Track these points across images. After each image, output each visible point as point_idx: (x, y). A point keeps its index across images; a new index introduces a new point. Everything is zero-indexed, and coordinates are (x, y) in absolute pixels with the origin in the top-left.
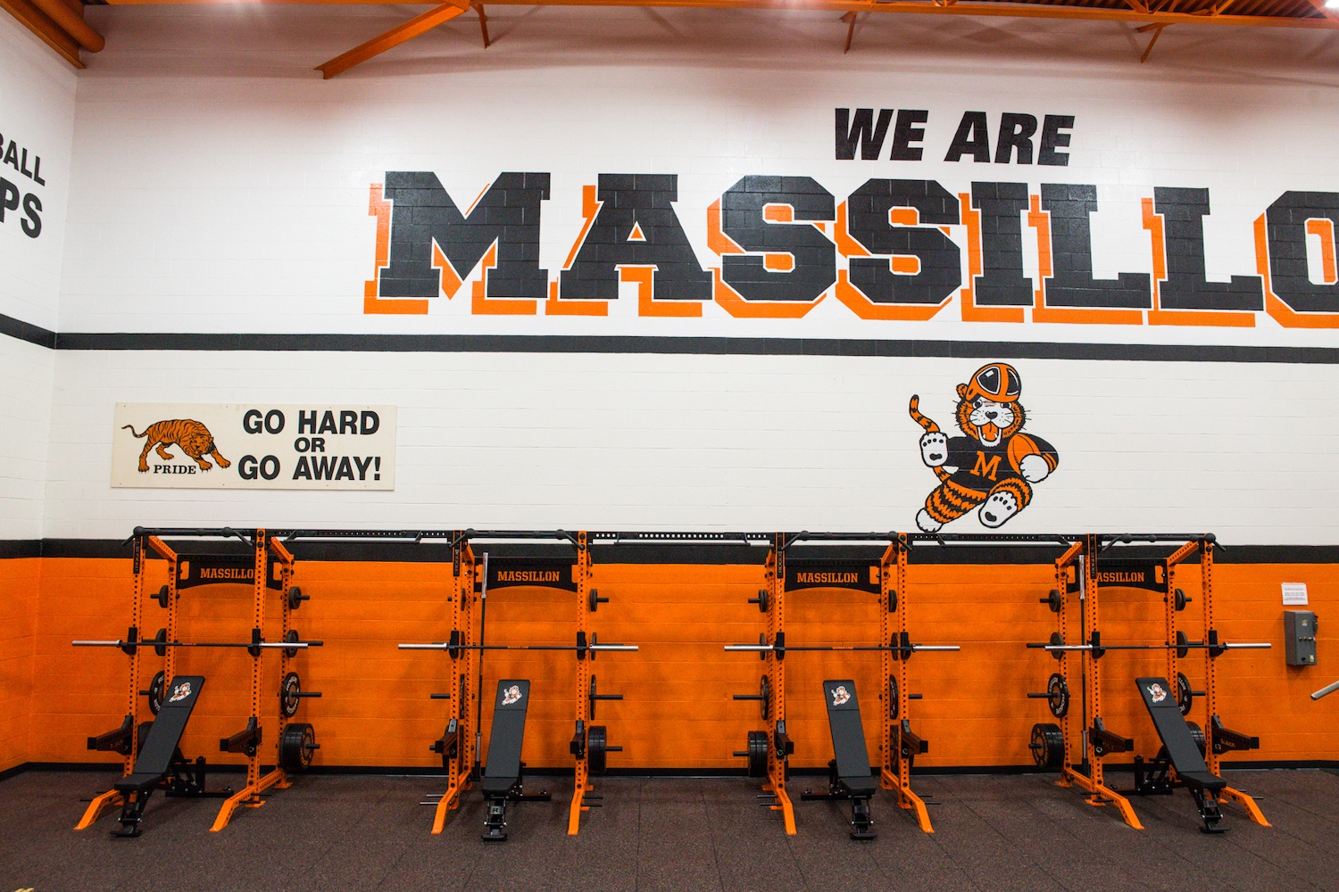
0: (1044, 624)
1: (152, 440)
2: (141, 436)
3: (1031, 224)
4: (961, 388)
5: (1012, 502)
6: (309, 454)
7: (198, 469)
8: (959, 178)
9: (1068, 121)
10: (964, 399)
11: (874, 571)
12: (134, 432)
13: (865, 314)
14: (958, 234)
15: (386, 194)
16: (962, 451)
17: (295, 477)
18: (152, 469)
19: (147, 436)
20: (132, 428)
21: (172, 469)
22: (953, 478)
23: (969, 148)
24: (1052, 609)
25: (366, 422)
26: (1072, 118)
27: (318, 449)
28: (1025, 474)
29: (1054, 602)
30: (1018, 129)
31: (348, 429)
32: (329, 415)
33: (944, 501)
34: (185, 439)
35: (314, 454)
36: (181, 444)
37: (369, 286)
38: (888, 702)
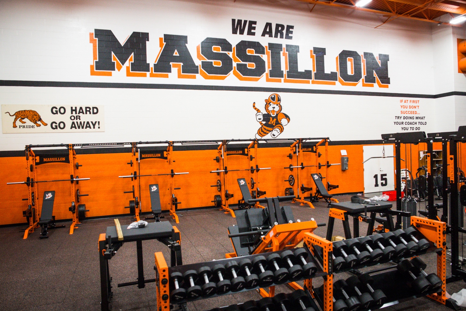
0: (287, 162)
1: (17, 117)
2: (13, 116)
3: (283, 55)
4: (266, 100)
5: (279, 131)
6: (75, 121)
7: (36, 126)
8: (265, 41)
9: (292, 27)
10: (267, 103)
11: (246, 150)
12: (10, 114)
13: (241, 79)
14: (265, 57)
15: (95, 36)
16: (267, 117)
17: (71, 128)
18: (18, 127)
19: (15, 116)
20: (9, 113)
21: (26, 127)
22: (265, 125)
23: (267, 33)
24: (290, 158)
25: (94, 110)
26: (293, 26)
27: (78, 119)
28: (282, 124)
29: (290, 157)
30: (280, 28)
31: (88, 112)
32: (81, 108)
33: (262, 131)
34: (30, 116)
35: (77, 121)
36: (29, 118)
37: (92, 67)
38: (251, 185)
